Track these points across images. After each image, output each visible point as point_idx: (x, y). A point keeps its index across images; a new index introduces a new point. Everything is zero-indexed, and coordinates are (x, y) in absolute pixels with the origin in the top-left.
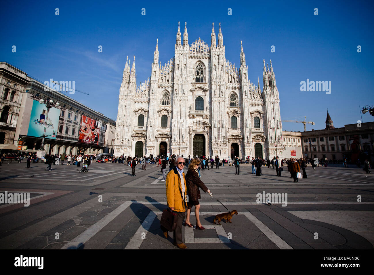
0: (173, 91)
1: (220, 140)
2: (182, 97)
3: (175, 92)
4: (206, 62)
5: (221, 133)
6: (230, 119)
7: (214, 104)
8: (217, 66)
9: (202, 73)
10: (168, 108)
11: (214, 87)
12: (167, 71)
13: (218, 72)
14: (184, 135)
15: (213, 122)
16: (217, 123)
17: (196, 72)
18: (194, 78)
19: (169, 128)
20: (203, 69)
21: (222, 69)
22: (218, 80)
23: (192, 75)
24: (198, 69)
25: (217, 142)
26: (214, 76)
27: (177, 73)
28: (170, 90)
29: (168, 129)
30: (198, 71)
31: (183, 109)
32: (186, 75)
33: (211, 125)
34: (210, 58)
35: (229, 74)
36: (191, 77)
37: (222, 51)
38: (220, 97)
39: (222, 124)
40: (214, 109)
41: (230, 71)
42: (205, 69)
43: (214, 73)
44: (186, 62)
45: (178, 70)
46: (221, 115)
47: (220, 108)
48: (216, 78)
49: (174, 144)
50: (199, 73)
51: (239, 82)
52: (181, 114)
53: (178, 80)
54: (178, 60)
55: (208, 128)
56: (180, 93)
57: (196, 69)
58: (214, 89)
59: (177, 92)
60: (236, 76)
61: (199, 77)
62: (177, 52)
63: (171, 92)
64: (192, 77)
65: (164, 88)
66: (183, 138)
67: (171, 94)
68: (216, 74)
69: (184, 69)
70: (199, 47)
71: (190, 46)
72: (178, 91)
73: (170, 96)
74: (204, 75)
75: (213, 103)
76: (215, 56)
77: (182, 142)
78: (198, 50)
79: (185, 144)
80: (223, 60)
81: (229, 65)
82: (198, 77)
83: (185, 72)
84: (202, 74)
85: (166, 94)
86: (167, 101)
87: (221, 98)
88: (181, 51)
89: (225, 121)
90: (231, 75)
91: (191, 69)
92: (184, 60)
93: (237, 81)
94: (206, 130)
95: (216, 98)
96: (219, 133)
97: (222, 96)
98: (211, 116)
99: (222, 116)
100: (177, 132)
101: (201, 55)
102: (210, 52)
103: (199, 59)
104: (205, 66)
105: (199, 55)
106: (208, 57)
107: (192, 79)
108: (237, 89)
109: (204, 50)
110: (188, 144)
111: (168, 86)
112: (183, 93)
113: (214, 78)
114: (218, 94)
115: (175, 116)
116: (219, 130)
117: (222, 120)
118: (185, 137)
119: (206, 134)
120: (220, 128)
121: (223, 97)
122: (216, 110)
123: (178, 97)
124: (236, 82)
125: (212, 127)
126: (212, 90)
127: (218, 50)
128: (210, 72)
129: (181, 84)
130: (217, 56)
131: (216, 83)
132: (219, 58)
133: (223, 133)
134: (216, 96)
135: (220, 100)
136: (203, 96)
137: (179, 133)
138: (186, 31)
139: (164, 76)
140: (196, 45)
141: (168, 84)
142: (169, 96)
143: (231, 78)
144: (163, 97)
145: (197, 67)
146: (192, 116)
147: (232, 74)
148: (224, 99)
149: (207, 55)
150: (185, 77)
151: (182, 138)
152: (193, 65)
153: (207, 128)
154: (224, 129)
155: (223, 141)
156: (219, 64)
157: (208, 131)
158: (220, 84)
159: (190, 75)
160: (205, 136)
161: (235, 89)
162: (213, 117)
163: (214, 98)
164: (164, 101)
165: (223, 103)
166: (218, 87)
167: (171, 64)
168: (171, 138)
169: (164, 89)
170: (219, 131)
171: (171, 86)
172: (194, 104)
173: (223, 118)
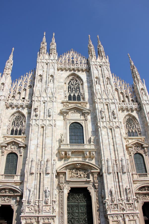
0: (29, 113)
1: (121, 197)
2: (45, 121)
3: (35, 113)
4: (83, 76)
5: (121, 184)
6: (133, 158)
7: (103, 133)
8: (101, 79)
9: (78, 89)
10: (20, 140)
11: (99, 107)
12: (23, 86)
13: (102, 87)
14: (49, 189)
15: (103, 162)
16: (111, 165)
17: (68, 89)
18: (66, 95)
19: (19, 177)
20: (79, 84)
21: (109, 83)
22: (104, 97)
23: (62, 91)
24: (72, 84)
25: (115, 202)
26: (97, 91)
27: (38, 86)
28: (25, 112)
29: (17, 179)
30: (72, 87)
31: (48, 141)
32: (52, 90)
33: (101, 170)
34: (88, 71)
35: (120, 92)
36: (61, 94)
37: (105, 62)
38: (110, 120)
39: (121, 166)
40: (104, 140)
41: (119, 87)
42: (82, 84)
43: (97, 88)
44: (53, 73)
45: (40, 82)
46: (117, 151)
47: (113, 139)
48: (101, 93)
49: (27, 210)
50: (74, 89)
51: (135, 101)
52: (44, 150)
53: (39, 96)
54: (41, 70)
55: (96, 175)
56: (42, 114)
57: (68, 84)
58: (100, 109)
59: (38, 113)
60: (130, 94)
61: (74, 95)
62: (40, 61)
63: (26, 115)
64: (63, 93)
65: (16, 108)
66: (46, 197)
67: (26, 118)
68: (100, 89)
69: (49, 81)
70: (73, 58)
71: (60, 58)
72: (39, 111)
73: (25, 122)
74: (82, 92)
75: (100, 130)
76: (96, 66)
77: (44, 204)
78: (71, 62)
79: (51, 209)
80: (108, 72)
81: (118, 80)
82: (72, 95)
83: (51, 85)
84: (78, 91)
85: (18, 119)
86: (18, 129)
87: (112, 122)
88: (45, 59)
89: (124, 161)
90: (122, 93)
91: (60, 84)
92: (50, 70)
93: (132, 100)
94: (91, 179)
95: (105, 123)
96: (117, 184)
97: (114, 120)
98: (99, 152)
99: (119, 151)
100: (34, 183)
101: (75, 67)
102: (88, 63)
103: (72, 72)
104: (82, 80)
105: (72, 67)
106: (86, 69)
107: (63, 96)
108: (135, 112)
109: (79, 62)
110: (57, 208)
111: (22, 106)
112: (47, 114)
113: (99, 94)
114: (107, 116)
115: (32, 154)
116: (117, 177)
117: (120, 159)
118: (51, 193)
119: (91, 188)
120: (117, 173)
121: (116, 120)
122: (107, 141)
123: (38, 121)
124: (131, 102)
125: (103, 172)
126: (97, 110)
127: (99, 60)
128: (91, 87)
129: (44, 101)
130: (99, 67)
131: (101, 101)
132: (102, 69)
133: (125, 184)
134: (104, 119)
135: (112, 125)
136: (81, 121)
137: (38, 186)
138: (54, 41)
139: (17, 92)
140: (67, 56)
141: (23, 103)
142: (23, 121)
143: (123, 96)
144: (14, 123)
145: (70, 82)
146: (63, 153)
147: (124, 91)
148: (117, 124)
149: (84, 67)
150: (51, 92)
151: (44, 196)
152: (64, 79)
153: (93, 175)
154: (126, 175)
155: (127, 198)
156: (104, 76)
157: (96, 181)
158: (108, 101)
159: (59, 91)
160: (90, 191)
161: (132, 111)
162: (102, 153)
163: (101, 123)
164: (15, 129)
165: (117, 130)
166: (106, 107)
167: (30, 77)
168: (21, 197)
169: (15, 110)
170: (117, 180)
171: (27, 106)
172: (66, 133)
173: (121, 155)
